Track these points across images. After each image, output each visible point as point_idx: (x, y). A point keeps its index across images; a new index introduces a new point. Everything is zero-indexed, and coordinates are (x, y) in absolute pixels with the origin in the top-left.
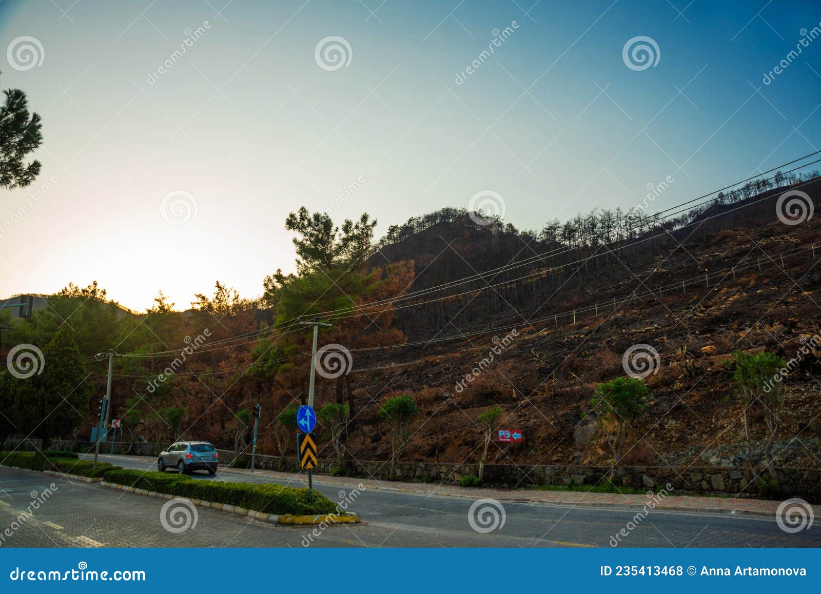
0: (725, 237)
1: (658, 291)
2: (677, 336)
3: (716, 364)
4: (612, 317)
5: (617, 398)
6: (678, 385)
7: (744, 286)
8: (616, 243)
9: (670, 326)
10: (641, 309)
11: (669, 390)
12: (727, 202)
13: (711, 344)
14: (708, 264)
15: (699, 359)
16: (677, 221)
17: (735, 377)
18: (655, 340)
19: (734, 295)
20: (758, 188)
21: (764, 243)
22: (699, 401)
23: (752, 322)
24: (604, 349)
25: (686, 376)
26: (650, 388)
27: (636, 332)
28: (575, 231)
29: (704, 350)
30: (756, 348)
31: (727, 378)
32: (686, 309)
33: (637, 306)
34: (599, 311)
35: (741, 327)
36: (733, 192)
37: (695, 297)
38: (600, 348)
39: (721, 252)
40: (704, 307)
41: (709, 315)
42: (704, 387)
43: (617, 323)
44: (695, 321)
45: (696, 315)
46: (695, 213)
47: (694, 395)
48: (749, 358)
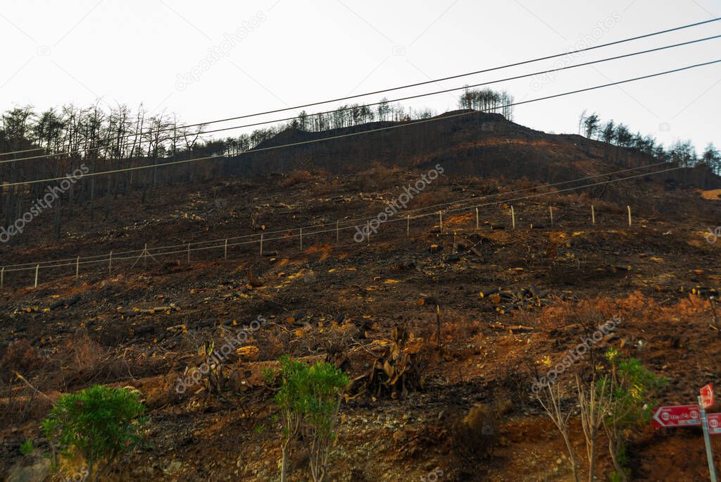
0: (297, 181)
1: (185, 248)
2: (202, 326)
3: (255, 376)
4: (103, 283)
5: (88, 421)
6: (193, 405)
7: (313, 259)
8: (130, 159)
9: (195, 308)
10: (153, 275)
11: (178, 412)
12: (309, 127)
13: (252, 344)
14: (266, 218)
15: (231, 366)
16: (231, 143)
17: (278, 398)
18: (168, 329)
19: (297, 272)
20: (355, 116)
21: (350, 200)
22: (221, 433)
23: (315, 316)
24: (81, 335)
25: (207, 390)
26: (148, 407)
27: (139, 313)
28: (62, 126)
29: (241, 352)
30: (315, 354)
31: (268, 398)
32: (224, 284)
33: (148, 270)
34: (82, 270)
35: (299, 322)
36: (320, 114)
37: (240, 267)
38: (73, 333)
39: (290, 204)
40: (251, 284)
41: (256, 297)
42: (232, 410)
43: (110, 294)
44: (234, 304)
45: (237, 296)
46: (262, 136)
47: (215, 423)
48: (301, 368)
